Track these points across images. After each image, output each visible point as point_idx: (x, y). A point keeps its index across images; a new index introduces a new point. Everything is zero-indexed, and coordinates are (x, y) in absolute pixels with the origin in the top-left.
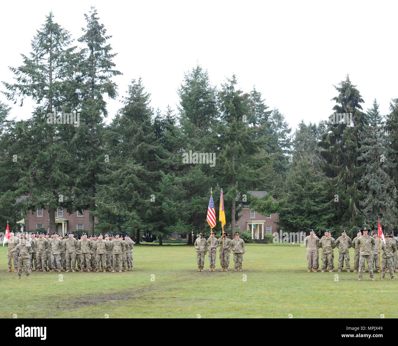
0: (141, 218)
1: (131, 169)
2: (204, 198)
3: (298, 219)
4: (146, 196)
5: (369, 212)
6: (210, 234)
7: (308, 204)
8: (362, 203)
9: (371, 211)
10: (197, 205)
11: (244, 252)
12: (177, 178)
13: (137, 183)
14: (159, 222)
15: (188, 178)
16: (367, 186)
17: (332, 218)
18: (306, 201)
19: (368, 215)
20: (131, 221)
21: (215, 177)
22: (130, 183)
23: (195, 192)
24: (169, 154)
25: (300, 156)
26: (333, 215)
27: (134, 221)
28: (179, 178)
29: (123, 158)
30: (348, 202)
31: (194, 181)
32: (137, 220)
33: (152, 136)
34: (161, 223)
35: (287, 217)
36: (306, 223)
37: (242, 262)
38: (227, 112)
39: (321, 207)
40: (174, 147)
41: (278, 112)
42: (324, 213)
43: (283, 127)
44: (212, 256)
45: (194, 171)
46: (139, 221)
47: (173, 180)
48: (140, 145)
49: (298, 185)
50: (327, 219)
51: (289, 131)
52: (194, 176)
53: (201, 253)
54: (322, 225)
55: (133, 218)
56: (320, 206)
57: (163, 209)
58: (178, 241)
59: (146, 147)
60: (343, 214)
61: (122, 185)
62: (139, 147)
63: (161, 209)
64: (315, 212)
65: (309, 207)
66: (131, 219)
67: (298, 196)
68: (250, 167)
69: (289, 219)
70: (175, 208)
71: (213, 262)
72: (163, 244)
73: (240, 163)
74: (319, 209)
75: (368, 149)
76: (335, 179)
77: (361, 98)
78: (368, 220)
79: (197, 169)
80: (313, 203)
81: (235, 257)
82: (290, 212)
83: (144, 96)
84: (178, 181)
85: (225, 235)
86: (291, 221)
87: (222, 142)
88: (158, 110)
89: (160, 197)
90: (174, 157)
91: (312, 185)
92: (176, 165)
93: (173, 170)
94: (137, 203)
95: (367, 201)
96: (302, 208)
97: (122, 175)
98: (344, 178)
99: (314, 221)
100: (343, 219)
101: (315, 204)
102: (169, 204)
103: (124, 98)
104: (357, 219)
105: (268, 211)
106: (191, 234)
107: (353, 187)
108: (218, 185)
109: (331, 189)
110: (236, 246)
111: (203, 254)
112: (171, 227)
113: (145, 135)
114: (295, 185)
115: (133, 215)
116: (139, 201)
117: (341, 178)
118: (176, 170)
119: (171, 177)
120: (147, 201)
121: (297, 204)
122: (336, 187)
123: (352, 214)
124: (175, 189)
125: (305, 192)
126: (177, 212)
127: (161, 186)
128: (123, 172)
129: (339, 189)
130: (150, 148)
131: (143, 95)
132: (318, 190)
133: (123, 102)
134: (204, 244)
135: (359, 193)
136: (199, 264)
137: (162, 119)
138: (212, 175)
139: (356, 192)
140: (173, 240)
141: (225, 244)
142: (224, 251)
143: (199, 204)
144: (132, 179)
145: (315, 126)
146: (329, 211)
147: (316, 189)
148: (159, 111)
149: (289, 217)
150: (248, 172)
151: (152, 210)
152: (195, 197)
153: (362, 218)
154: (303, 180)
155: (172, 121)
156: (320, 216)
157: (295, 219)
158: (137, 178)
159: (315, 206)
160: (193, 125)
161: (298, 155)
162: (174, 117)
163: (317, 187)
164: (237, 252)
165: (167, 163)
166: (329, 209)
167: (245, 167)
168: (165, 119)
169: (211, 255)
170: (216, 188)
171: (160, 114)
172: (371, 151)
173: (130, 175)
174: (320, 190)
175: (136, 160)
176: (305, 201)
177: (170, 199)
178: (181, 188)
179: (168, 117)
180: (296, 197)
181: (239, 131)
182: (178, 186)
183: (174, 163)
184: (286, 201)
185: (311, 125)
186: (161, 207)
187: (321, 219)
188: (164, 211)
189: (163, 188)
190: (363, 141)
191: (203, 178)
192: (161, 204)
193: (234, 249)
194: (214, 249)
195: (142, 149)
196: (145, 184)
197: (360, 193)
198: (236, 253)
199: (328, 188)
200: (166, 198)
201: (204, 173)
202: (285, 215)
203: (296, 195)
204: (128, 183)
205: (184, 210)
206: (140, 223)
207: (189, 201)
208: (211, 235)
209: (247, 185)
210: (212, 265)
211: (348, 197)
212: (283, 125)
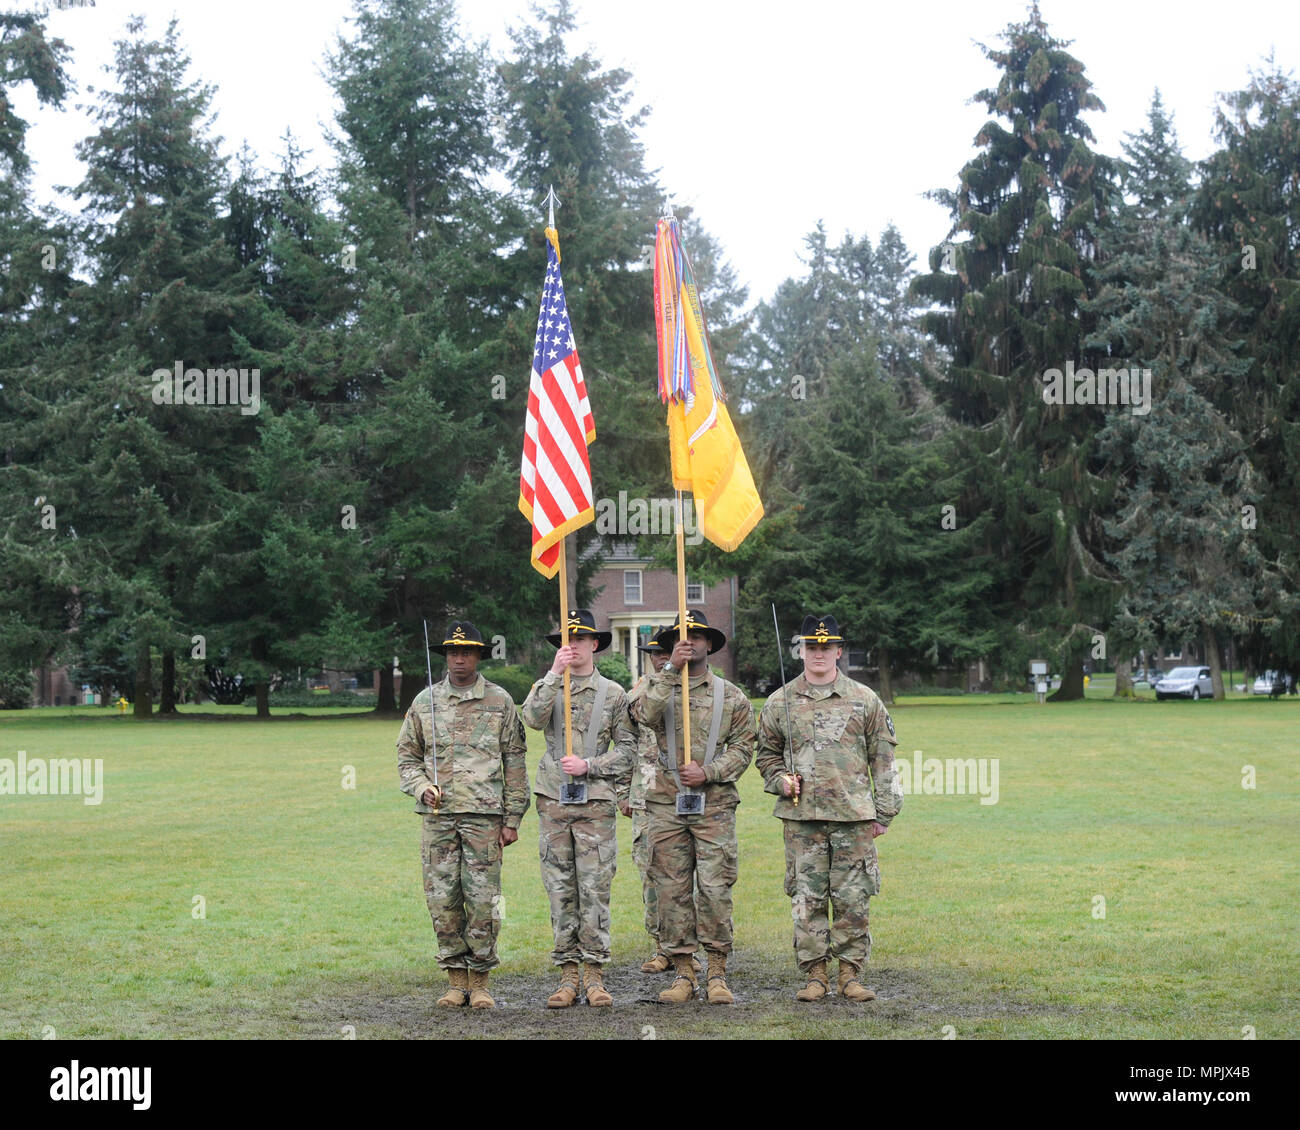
0: (175, 605)
1: (130, 395)
2: (442, 514)
3: (844, 598)
4: (194, 511)
5: (1138, 563)
6: (556, 641)
7: (886, 533)
8: (1112, 528)
9: (1147, 560)
10: (415, 545)
11: (888, 805)
12: (324, 431)
13: (155, 456)
14: (252, 620)
15: (373, 430)
16: (1129, 457)
17: (981, 594)
18: (876, 521)
19: (1138, 578)
20: (131, 617)
21: (486, 422)
22: (124, 454)
23: (407, 491)
24: (288, 327)
25: (812, 358)
26: (987, 579)
27: (144, 616)
28: (335, 429)
29: (94, 348)
30: (1052, 524)
31: (400, 441)
32: (157, 611)
33: (217, 253)
34: (262, 622)
35: (796, 588)
36: (875, 616)
37: (874, 905)
38: (534, 152)
39: (936, 548)
40: (312, 302)
41: (699, 230)
42: (949, 571)
43: (718, 281)
44: (573, 857)
45: (396, 397)
46: (167, 618)
47: (309, 439)
48: (165, 292)
49: (837, 453)
50: (960, 597)
51: (740, 298)
52: (399, 417)
53: (466, 830)
54: (944, 622)
55: (139, 603)
56: (934, 542)
57: (265, 561)
58: (340, 698)
59: (190, 301)
60: (1028, 571)
61: (92, 465)
62: (163, 301)
63: (257, 563)
64: (914, 569)
65: (887, 548)
66: (129, 606)
67: (840, 500)
68: (636, 379)
69: (805, 596)
70: (320, 559)
71: (590, 917)
72: (273, 711)
73: (595, 365)
74: (926, 553)
75: (1127, 302)
76: (988, 428)
77: (1089, 91)
78: (1138, 600)
79: (413, 388)
80: (903, 530)
81: (804, 858)
82: (807, 568)
83: (191, 96)
84: (331, 441)
85: (702, 645)
86: (814, 607)
87: (514, 277)
88: (246, 148)
89: (251, 512)
90: (312, 343)
91: (898, 455)
92: (319, 374)
93: (311, 397)
94: (155, 541)
95: (1131, 517)
96: (860, 552)
97: (89, 420)
98: (1026, 423)
99: (908, 606)
100: (1028, 595)
101: (910, 533)
102: (291, 540)
103: (97, 93)
104: (1088, 596)
105: (719, 564)
106: (391, 668)
107: (1068, 460)
108: (501, 457)
109: (975, 471)
110: (805, 760)
111: (482, 836)
112: (303, 637)
113: (187, 248)
114: (827, 456)
115: (140, 591)
116: (164, 531)
117: (1016, 425)
118: (323, 398)
119: (300, 424)
120: (199, 528)
121: (836, 535)
122: (994, 462)
123: (1065, 573)
124: (320, 477)
125: (868, 482)
126: (327, 575)
127: (258, 463)
128: (95, 406)
129: (1009, 471)
130: (209, 304)
131: (186, 91)
132: (925, 475)
133: (94, 114)
134: (490, 738)
135: (1095, 485)
136: (444, 938)
137: (263, 190)
138: (475, 413)
139: (1079, 480)
140: (319, 696)
141: (700, 731)
142: (691, 802)
143: (422, 541)
144: (132, 437)
145: (865, 246)
146: (970, 563)
147: (912, 470)
148: (249, 155)
149: (804, 591)
150: (631, 400)
151: (222, 568)
152: (402, 512)
153: (1108, 592)
154: (859, 433)
155: (303, 195)
156: (934, 583)
157: (831, 598)
158: (153, 430)
159: (910, 540)
160: (393, 206)
161: (804, 355)
162: (312, 180)
163: (918, 463)
164: (819, 814)
165: (280, 368)
166: (968, 554)
167: (615, 383)
168: (274, 188)
169: (562, 849)
170: (495, 468)
171: (254, 165)
172: (1145, 308)
173: (121, 420)
174: (931, 473)
175: (153, 355)
176: (871, 520)
177: (296, 522)
178: (344, 472)
179: (286, 179)
180: (831, 506)
181: (586, 227)
182: (333, 463)
183: (312, 368)
184: (794, 519)
185: (850, 241)
186: (260, 556)
187: (937, 598)
188: (270, 571)
189: (265, 474)
190: (1108, 268)
191: (439, 427)
192: (256, 542)
193: (789, 781)
194: (600, 789)
195: (176, 307)
196: (190, 458)
197: (1098, 485)
198: (814, 824)
199: (961, 469)
200: (279, 514)
201: (442, 404)
202: (788, 582)
203: (832, 497)
204: (116, 454)
205: (356, 565)
206: (167, 623)
207: (381, 529)
208: (563, 655)
209: (622, 455)
210: (575, 937)
211: (1050, 502)
212: (719, 276)
